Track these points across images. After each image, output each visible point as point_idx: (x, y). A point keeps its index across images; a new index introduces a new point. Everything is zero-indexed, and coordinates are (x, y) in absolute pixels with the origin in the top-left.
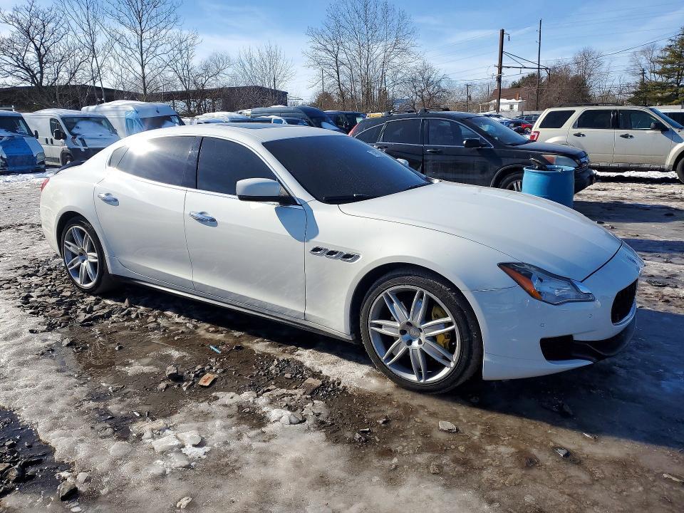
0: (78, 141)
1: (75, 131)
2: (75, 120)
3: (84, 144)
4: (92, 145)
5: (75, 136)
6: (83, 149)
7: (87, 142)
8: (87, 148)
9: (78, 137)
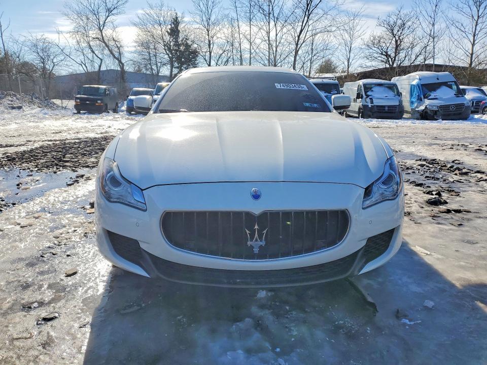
0: (368, 100)
1: (369, 93)
2: (373, 86)
3: (372, 102)
4: (377, 103)
5: (368, 96)
6: (370, 105)
7: (375, 101)
8: (373, 105)
9: (370, 97)
